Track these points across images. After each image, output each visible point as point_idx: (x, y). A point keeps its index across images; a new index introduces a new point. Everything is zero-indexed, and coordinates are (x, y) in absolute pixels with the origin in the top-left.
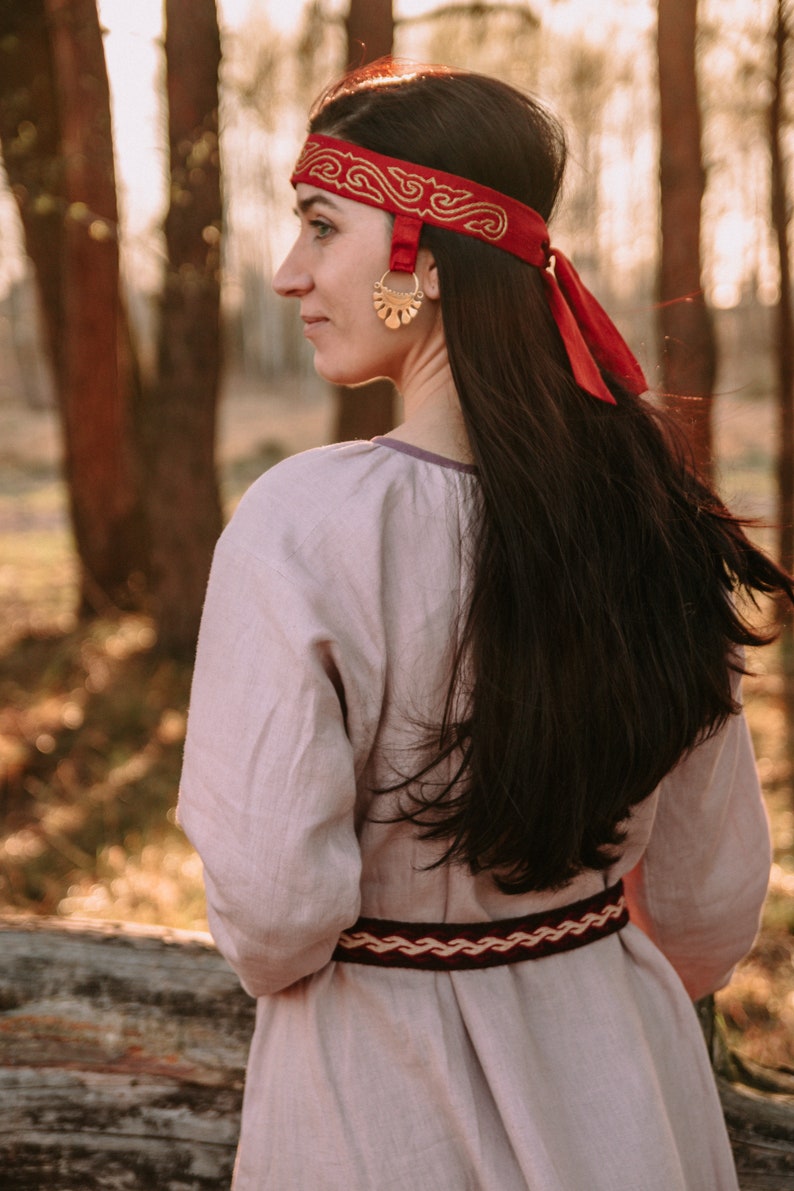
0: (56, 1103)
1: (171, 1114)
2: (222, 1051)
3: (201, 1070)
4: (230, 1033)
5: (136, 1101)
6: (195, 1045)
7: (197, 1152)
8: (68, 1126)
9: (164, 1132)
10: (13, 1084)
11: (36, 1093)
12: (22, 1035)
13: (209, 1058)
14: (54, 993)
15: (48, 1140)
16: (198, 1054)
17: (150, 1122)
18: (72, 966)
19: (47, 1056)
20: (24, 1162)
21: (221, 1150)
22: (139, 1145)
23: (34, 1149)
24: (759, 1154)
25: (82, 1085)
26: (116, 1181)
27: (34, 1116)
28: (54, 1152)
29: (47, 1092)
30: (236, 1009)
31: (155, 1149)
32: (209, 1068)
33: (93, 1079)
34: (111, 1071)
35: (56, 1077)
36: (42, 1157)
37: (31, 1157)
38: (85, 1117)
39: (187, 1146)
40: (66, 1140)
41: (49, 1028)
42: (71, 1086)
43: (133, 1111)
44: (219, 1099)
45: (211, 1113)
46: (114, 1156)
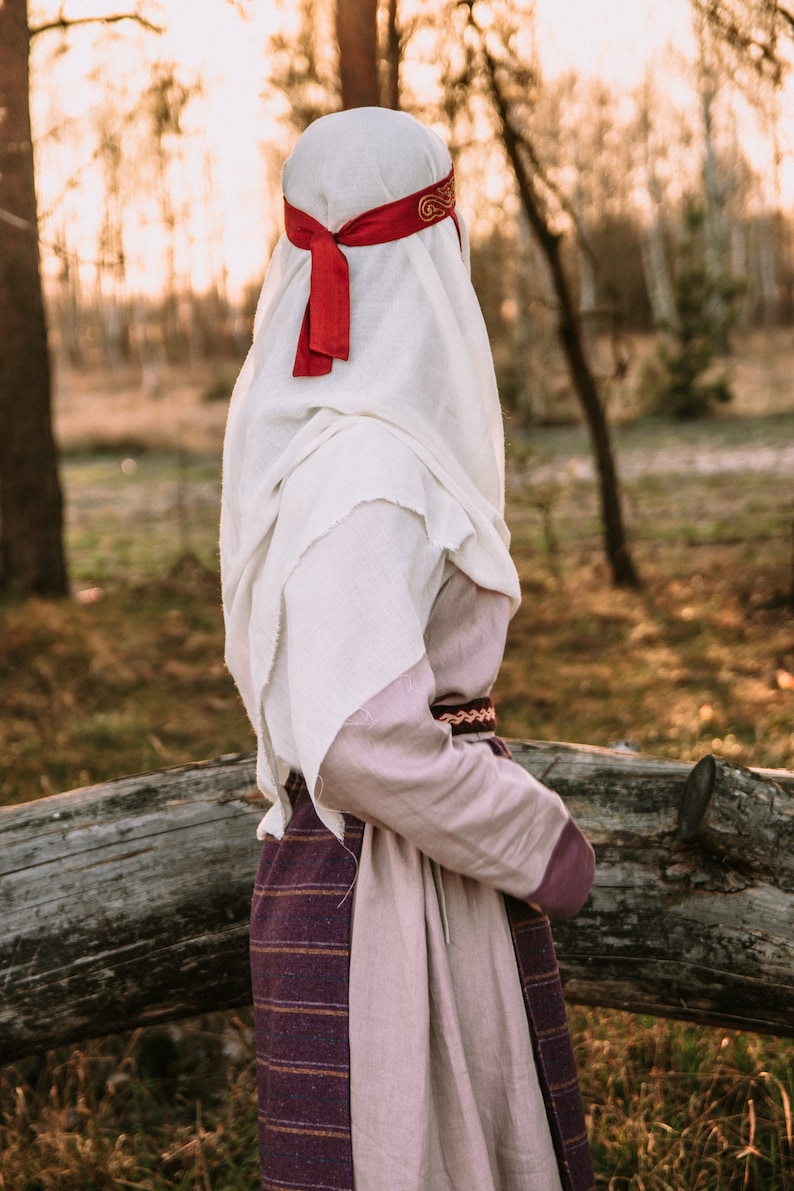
2: (601, 818)
4: (603, 805)
6: (580, 816)
7: (598, 894)
13: (592, 824)
16: (584, 822)
21: (618, 891)
30: (602, 788)
32: (595, 831)
44: (608, 854)
45: (603, 864)
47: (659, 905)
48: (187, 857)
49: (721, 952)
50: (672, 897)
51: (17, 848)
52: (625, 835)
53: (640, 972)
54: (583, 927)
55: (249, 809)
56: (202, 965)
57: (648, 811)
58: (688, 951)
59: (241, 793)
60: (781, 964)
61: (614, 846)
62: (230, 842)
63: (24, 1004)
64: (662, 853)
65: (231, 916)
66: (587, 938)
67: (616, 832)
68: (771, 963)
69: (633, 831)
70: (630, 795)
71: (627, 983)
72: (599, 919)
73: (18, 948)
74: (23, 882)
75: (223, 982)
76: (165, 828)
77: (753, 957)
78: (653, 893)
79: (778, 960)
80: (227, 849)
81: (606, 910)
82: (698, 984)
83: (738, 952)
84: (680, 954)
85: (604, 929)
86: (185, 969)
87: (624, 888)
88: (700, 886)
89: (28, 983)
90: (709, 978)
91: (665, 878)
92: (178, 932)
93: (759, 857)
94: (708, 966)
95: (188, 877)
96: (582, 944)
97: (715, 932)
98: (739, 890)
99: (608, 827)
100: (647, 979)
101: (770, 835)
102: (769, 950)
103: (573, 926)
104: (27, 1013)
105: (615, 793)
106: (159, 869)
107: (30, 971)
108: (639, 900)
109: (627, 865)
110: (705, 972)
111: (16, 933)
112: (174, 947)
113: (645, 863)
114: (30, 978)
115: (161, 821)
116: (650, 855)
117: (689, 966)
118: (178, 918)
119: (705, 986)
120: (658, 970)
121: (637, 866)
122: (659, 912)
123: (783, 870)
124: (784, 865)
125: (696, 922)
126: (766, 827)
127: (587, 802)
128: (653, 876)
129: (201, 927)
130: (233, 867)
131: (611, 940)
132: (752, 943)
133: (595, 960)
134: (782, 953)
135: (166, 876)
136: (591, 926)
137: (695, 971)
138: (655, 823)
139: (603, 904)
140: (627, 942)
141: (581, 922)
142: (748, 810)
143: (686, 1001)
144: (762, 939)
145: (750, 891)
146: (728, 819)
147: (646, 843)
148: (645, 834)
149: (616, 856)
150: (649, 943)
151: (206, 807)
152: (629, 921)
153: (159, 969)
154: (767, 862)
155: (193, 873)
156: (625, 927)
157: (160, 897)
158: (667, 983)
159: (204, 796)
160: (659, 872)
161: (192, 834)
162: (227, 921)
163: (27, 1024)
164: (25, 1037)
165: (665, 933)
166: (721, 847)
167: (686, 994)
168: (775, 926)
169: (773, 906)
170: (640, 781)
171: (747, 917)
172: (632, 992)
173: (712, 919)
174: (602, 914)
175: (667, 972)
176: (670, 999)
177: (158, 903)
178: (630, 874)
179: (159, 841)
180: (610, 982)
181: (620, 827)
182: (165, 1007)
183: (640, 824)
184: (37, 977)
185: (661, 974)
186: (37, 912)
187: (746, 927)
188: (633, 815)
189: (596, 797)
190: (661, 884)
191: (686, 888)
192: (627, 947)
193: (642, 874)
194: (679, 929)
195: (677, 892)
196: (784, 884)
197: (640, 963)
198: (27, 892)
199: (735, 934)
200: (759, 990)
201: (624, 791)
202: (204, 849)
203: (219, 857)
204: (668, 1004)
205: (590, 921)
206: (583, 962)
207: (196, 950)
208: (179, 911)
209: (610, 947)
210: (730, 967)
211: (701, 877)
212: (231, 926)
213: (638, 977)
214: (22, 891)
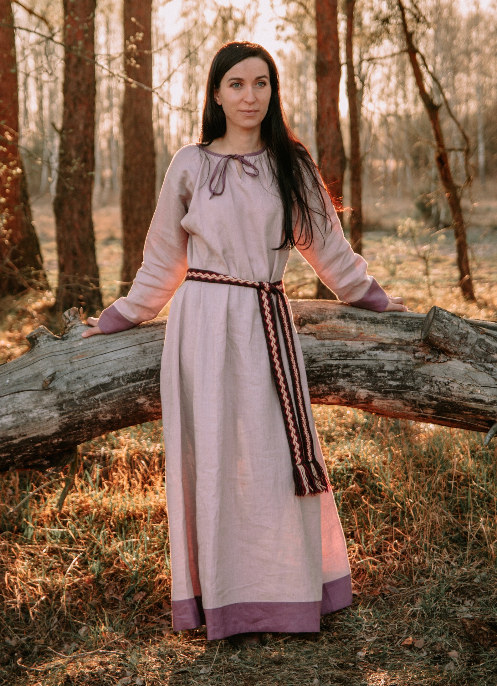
0: (338, 350)
1: (377, 352)
2: (390, 333)
3: (384, 339)
4: (391, 328)
5: (364, 349)
6: (381, 332)
7: (386, 363)
8: (342, 358)
9: (375, 358)
10: (323, 345)
11: (331, 348)
12: (324, 330)
13: (386, 335)
14: (331, 318)
15: (336, 362)
16: (382, 334)
17: (369, 355)
18: (335, 310)
19: (333, 336)
20: (327, 370)
21: (395, 362)
22: (366, 362)
23: (331, 366)
25: (346, 345)
26: (359, 374)
27: (331, 355)
28: (338, 366)
29: (334, 347)
30: (391, 321)
31: (372, 364)
32: (387, 338)
33: (349, 343)
34: (355, 340)
35: (337, 343)
36: (333, 368)
37: (330, 368)
38: (348, 355)
39: (383, 362)
40: (341, 362)
41: (332, 328)
42: (342, 345)
43: (364, 352)
44: (392, 347)
45: (389, 351)
46: (358, 366)
47: (412, 368)
49: (436, 387)
50: (417, 365)
51: (148, 334)
52: (400, 340)
53: (403, 396)
54: (380, 377)
57: (410, 331)
58: (423, 387)
60: (460, 392)
61: (395, 344)
63: (149, 396)
64: (415, 347)
66: (381, 381)
67: (396, 339)
68: (456, 392)
69: (403, 338)
70: (403, 324)
71: (398, 401)
72: (387, 373)
73: (148, 373)
74: (151, 347)
77: (449, 389)
78: (409, 363)
79: (459, 390)
81: (390, 370)
82: (427, 402)
83: (443, 387)
84: (420, 388)
85: (389, 378)
87: (397, 361)
88: (429, 360)
89: (151, 387)
90: (431, 398)
91: (415, 357)
93: (452, 347)
94: (431, 393)
96: (379, 384)
97: (434, 379)
98: (444, 362)
99: (393, 336)
100: (406, 400)
101: (457, 338)
102: (455, 386)
103: (376, 376)
104: (151, 400)
105: (397, 324)
107: (152, 382)
108: (403, 366)
109: (399, 352)
110: (430, 396)
111: (147, 366)
113: (407, 351)
114: (152, 385)
116: (409, 348)
117: (423, 394)
119: (430, 402)
120: (410, 395)
121: (403, 352)
122: (412, 371)
123: (462, 353)
124: (463, 351)
125: (426, 375)
126: (456, 334)
127: (384, 326)
128: (410, 357)
131: (391, 383)
132: (449, 383)
133: (385, 391)
134: (461, 387)
136: (383, 377)
137: (426, 396)
138: (412, 336)
139: (388, 367)
140: (398, 383)
141: (379, 374)
142: (448, 327)
143: (422, 410)
144: (453, 381)
145: (449, 362)
146: (440, 331)
147: (408, 344)
148: (408, 340)
149: (395, 348)
150: (407, 384)
152: (399, 374)
154: (456, 349)
156: (398, 377)
158: (414, 401)
160: (413, 355)
163: (150, 405)
164: (149, 411)
165: (414, 380)
166: (437, 343)
167: (422, 406)
168: (458, 376)
169: (458, 368)
170: (408, 319)
171: (447, 372)
172: (400, 406)
173: (433, 374)
174: (388, 372)
175: (414, 396)
176: (416, 409)
178: (401, 356)
180: (391, 401)
181: (397, 337)
183: (407, 336)
184: (155, 385)
185: (412, 398)
186: (156, 359)
187: (446, 376)
188: (403, 332)
189: (389, 325)
190: (413, 360)
191: (424, 361)
192: (398, 386)
193: (406, 356)
194: (420, 378)
195: (419, 363)
196: (463, 359)
197: (403, 392)
198: (152, 351)
199: (442, 380)
200: (451, 404)
201: (401, 323)
204: (415, 411)
205: (383, 374)
206: (380, 392)
209: (391, 385)
210: (439, 393)
211: (429, 356)
213: (402, 399)
214: (150, 350)
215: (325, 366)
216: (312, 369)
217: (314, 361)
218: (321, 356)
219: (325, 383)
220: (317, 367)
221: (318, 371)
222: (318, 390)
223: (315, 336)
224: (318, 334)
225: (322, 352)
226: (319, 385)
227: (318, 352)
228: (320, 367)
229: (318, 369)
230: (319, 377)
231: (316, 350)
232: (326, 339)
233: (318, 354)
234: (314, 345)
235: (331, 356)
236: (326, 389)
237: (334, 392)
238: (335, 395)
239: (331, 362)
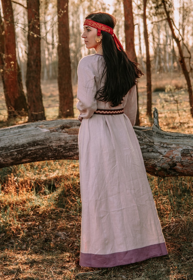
10: (71, 137)
12: (71, 131)
14: (75, 126)
18: (77, 123)
19: (75, 133)
20: (72, 146)
23: (74, 145)
24: (165, 137)
29: (75, 137)
36: (75, 145)
37: (73, 146)
41: (75, 130)
48: (29, 135)
51: (2, 133)
55: (40, 128)
56: (31, 153)
59: (39, 126)
62: (36, 133)
63: (3, 157)
65: (36, 145)
73: (1, 148)
74: (3, 138)
75: (35, 156)
76: (26, 131)
80: (35, 134)
86: (28, 153)
89: (3, 154)
92: (27, 147)
95: (29, 138)
104: (3, 159)
106: (24, 137)
107: (3, 152)
111: (1, 146)
112: (26, 149)
114: (3, 153)
115: (25, 130)
118: (27, 145)
129: (31, 146)
130: (36, 137)
135: (25, 138)
151: (33, 128)
153: (24, 153)
155: (30, 138)
157: (24, 141)
159: (33, 126)
161: (30, 132)
162: (35, 146)
163: (3, 161)
164: (3, 163)
177: (24, 142)
179: (25, 132)
182: (26, 160)
184: (4, 153)
186: (5, 143)
198: (3, 140)
202: (32, 134)
203: (34, 135)
207: (30, 150)
208: (27, 144)
212: (36, 147)
214: (2, 139)
215: (72, 145)
216: (67, 146)
217: (67, 143)
218: (70, 141)
219: (72, 151)
220: (68, 145)
221: (69, 147)
222: (70, 154)
223: (68, 133)
224: (69, 132)
225: (70, 139)
226: (70, 152)
227: (69, 139)
228: (70, 145)
229: (69, 146)
230: (69, 149)
231: (68, 138)
232: (72, 134)
233: (69, 140)
234: (67, 136)
235: (74, 141)
236: (73, 154)
237: (76, 155)
238: (77, 156)
239: (74, 143)
